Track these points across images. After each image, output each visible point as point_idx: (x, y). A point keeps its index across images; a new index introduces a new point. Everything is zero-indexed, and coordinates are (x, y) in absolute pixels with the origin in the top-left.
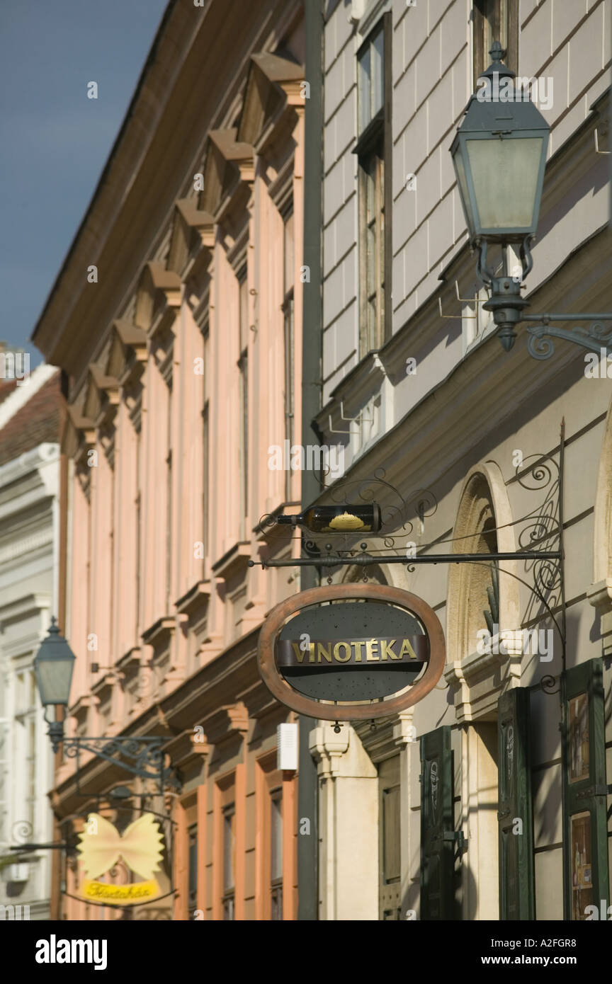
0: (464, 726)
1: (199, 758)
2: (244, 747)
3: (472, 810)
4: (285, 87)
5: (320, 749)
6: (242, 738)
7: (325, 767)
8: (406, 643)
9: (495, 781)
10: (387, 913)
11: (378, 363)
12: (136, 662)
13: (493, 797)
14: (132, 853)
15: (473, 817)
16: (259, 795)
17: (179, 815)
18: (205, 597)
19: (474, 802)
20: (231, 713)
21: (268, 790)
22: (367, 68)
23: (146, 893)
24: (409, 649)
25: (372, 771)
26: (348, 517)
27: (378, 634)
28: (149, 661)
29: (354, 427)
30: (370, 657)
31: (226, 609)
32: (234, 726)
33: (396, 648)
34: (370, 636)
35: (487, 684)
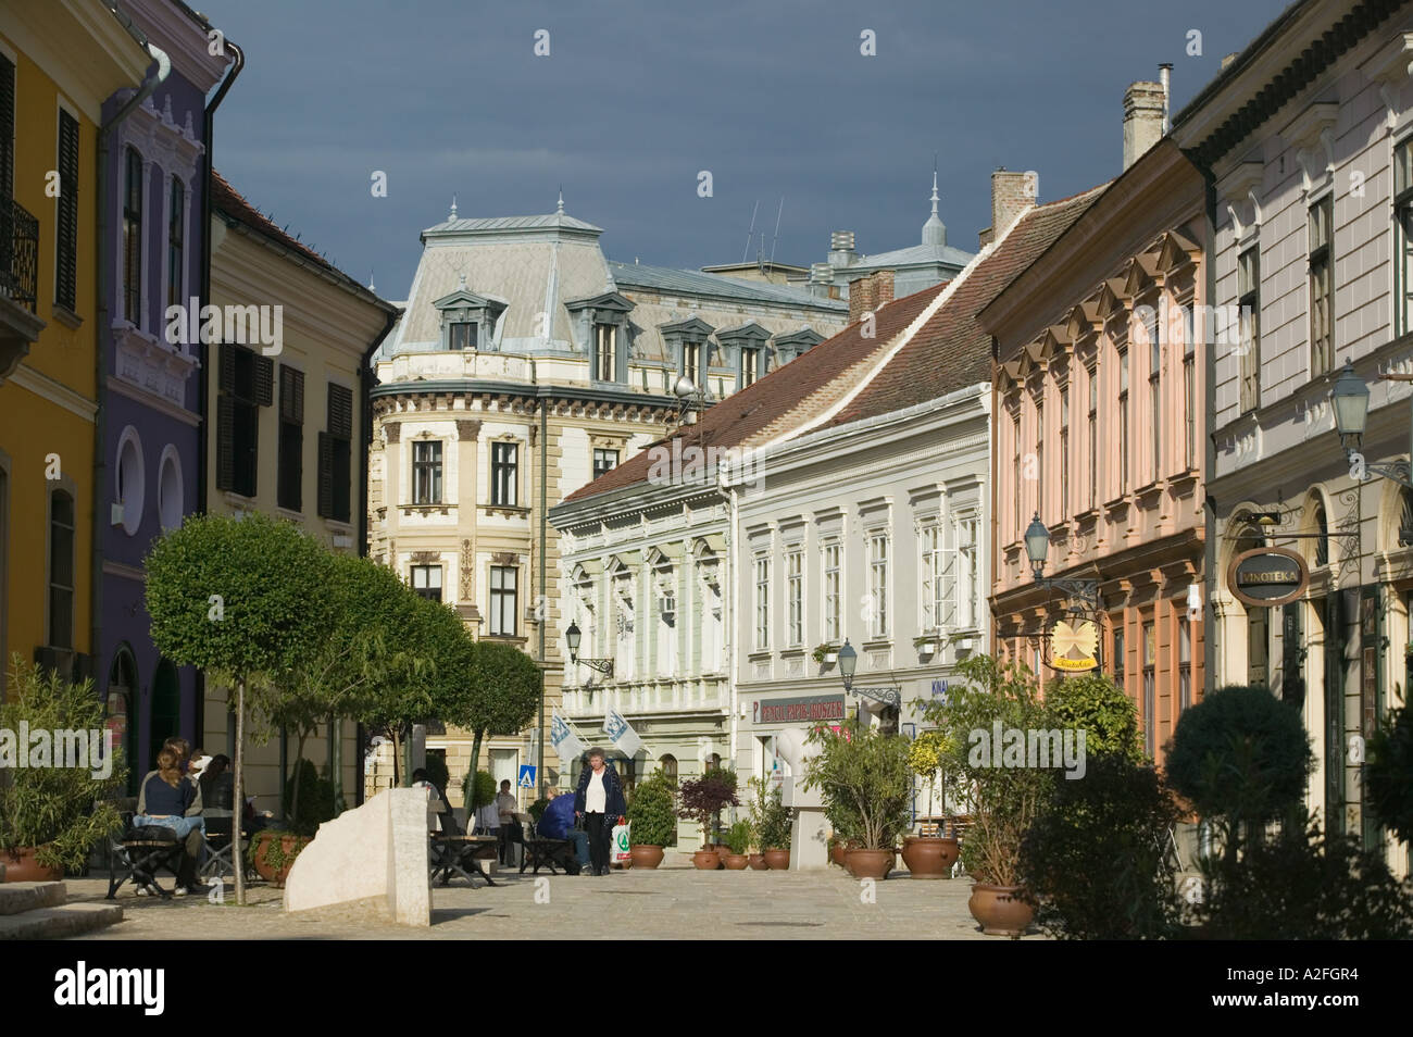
0: (1306, 601)
1: (1124, 593)
2: (1159, 593)
3: (1309, 644)
4: (1190, 254)
5: (1218, 601)
6: (1158, 587)
7: (1220, 610)
8: (1292, 573)
9: (1322, 629)
10: (1252, 682)
11: (1255, 418)
12: (1067, 530)
13: (1321, 638)
14: (1082, 643)
15: (1310, 648)
16: (1172, 618)
17: (1107, 623)
18: (1127, 505)
19: (1310, 641)
20: (1152, 574)
21: (1177, 616)
22: (1245, 265)
23: (1089, 665)
24: (1294, 576)
25: (1244, 612)
26: (1267, 518)
27: (1280, 570)
28: (1076, 532)
29: (1238, 445)
30: (1277, 579)
31: (1143, 516)
32: (1154, 580)
33: (1288, 576)
34: (1276, 570)
35: (1319, 585)
